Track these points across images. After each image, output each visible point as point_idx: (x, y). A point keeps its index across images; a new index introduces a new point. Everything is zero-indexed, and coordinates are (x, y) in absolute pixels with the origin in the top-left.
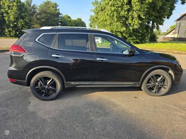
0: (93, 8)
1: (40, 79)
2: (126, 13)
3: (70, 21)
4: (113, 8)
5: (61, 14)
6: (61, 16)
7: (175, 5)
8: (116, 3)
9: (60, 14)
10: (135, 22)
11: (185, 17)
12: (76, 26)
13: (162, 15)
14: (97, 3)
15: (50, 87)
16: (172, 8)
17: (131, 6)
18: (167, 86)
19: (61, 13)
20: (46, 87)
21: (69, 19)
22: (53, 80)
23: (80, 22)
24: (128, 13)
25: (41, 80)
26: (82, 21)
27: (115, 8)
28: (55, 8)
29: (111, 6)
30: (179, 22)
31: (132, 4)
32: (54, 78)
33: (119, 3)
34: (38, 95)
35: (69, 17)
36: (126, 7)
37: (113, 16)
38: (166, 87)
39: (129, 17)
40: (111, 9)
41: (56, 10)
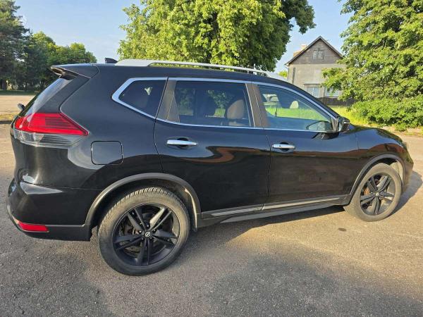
0: (128, 21)
1: (131, 213)
2: (206, 40)
3: (53, 49)
4: (177, 27)
5: (29, 30)
6: (27, 34)
7: (290, 33)
8: (182, 16)
9: (25, 31)
10: (225, 60)
11: (301, 58)
12: (71, 62)
13: (272, 50)
14: (135, 11)
15: (158, 233)
16: (286, 39)
17: (216, 27)
18: (393, 196)
19: (26, 27)
20: (148, 234)
21: (50, 45)
22: (166, 212)
23: (82, 54)
24: (210, 41)
25: (135, 217)
26: (87, 51)
27: (182, 26)
28: (7, 13)
29: (172, 21)
30: (292, 66)
31: (219, 22)
32: (170, 206)
33: (189, 17)
34: (121, 262)
35: (49, 40)
36: (204, 28)
37: (180, 43)
38: (390, 198)
39: (211, 50)
40: (173, 29)
41: (13, 18)
